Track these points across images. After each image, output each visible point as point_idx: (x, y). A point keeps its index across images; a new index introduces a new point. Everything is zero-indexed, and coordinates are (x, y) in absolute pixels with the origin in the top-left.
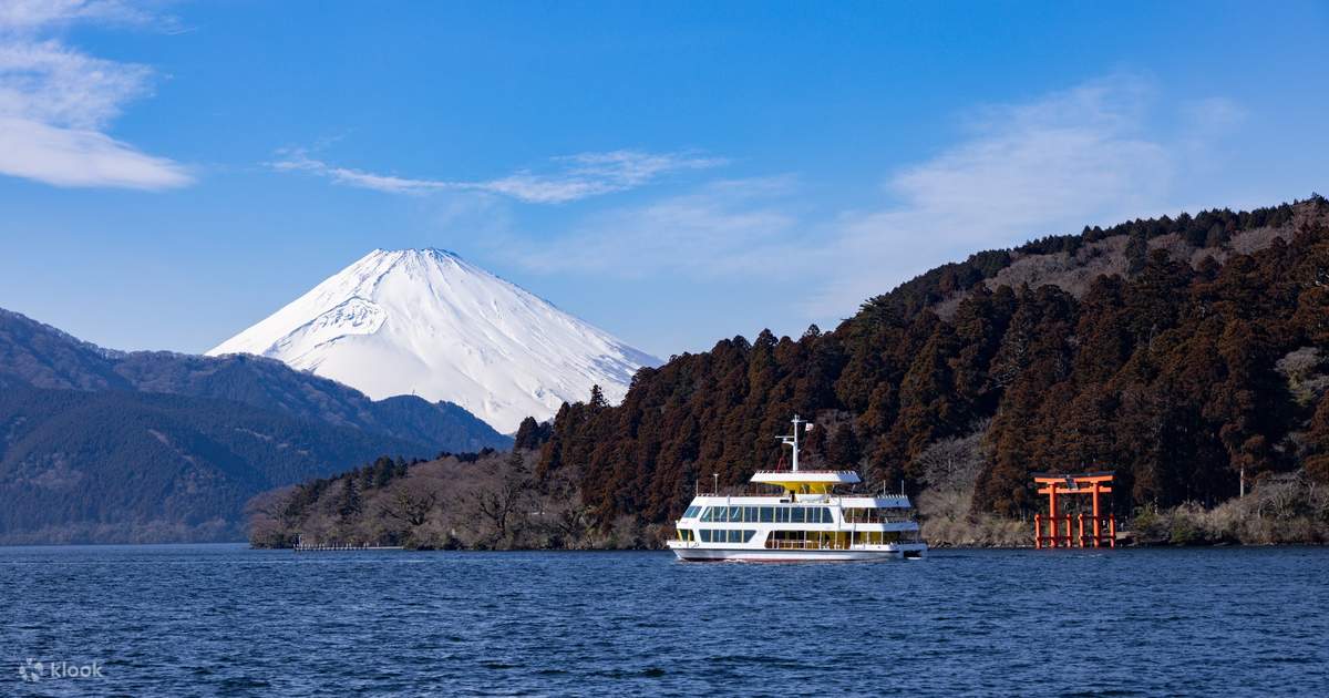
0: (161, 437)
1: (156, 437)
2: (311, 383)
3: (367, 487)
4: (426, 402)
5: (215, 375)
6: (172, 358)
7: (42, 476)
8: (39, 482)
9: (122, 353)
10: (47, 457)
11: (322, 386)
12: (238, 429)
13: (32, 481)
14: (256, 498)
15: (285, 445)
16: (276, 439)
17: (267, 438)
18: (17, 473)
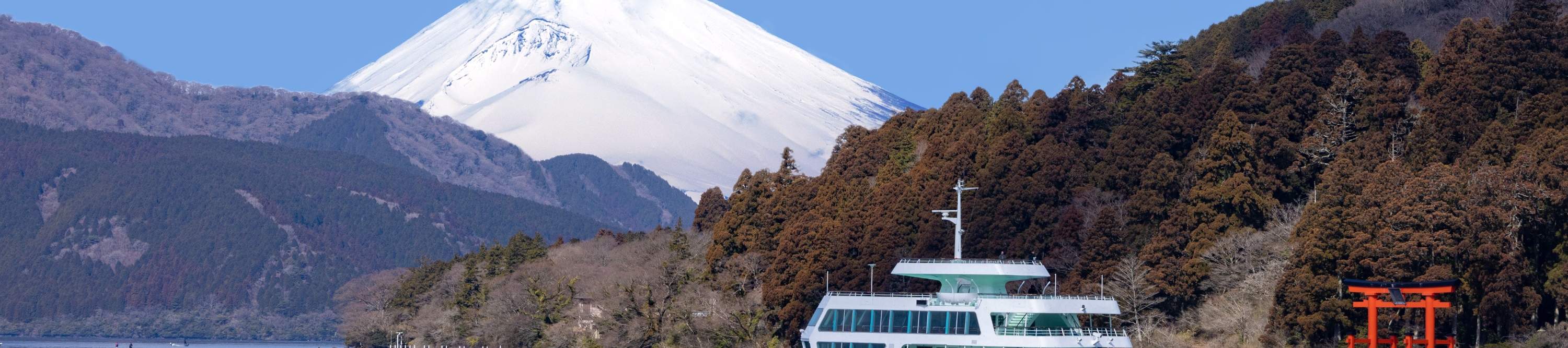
0: (253, 201)
1: (245, 199)
2: (454, 134)
3: (492, 273)
4: (605, 163)
5: (328, 119)
6: (272, 95)
7: (94, 246)
8: (91, 254)
9: (207, 88)
10: (101, 221)
11: (468, 137)
12: (354, 193)
13: (82, 253)
14: (352, 284)
15: (416, 215)
16: (403, 207)
17: (391, 206)
18: (64, 241)
